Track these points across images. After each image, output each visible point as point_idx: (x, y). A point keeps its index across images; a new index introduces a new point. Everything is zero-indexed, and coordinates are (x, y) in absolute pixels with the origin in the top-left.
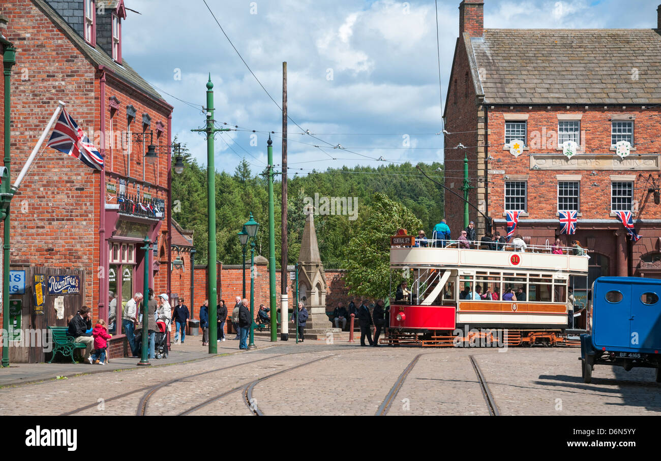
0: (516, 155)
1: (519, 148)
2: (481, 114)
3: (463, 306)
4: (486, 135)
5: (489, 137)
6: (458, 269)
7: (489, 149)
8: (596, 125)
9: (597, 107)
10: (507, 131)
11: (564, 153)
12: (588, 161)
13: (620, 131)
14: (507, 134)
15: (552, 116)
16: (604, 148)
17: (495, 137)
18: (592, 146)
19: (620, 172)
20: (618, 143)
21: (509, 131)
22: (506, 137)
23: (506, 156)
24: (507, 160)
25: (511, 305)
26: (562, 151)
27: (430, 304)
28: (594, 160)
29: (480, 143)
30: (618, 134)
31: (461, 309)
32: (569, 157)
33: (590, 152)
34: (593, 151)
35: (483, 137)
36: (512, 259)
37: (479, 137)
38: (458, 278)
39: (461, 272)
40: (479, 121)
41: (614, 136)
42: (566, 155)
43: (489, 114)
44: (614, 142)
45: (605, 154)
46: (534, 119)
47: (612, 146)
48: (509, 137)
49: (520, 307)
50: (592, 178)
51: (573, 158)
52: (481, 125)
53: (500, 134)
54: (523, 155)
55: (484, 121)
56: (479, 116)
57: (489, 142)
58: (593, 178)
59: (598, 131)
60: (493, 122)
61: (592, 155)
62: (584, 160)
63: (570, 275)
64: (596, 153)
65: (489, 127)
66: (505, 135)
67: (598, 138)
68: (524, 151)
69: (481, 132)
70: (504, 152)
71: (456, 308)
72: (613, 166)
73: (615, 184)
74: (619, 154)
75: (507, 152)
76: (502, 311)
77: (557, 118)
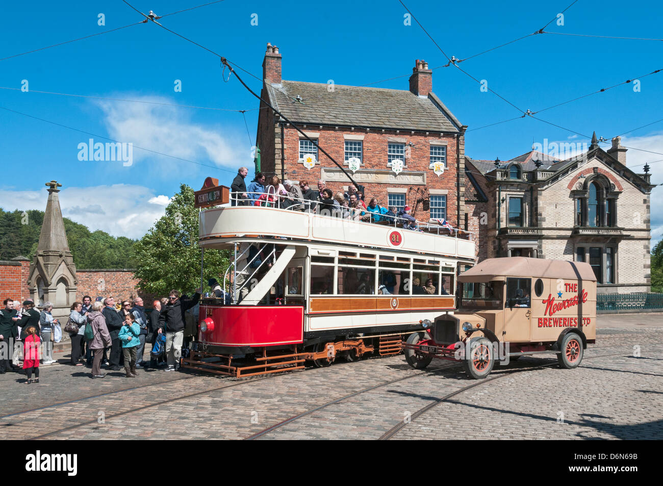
0: (309, 168)
1: (311, 161)
2: (278, 130)
3: (317, 304)
4: (283, 149)
5: (285, 151)
6: (310, 246)
7: (285, 161)
8: (376, 145)
9: (377, 130)
10: (301, 147)
11: (350, 168)
12: (369, 175)
13: (394, 152)
14: (301, 150)
15: (339, 136)
16: (382, 165)
17: (290, 151)
18: (373, 163)
19: (395, 185)
20: (393, 161)
21: (303, 147)
22: (301, 152)
23: (301, 168)
24: (302, 172)
25: (390, 300)
26: (348, 166)
27: (256, 303)
28: (374, 175)
29: (277, 156)
30: (392, 154)
31: (313, 310)
32: (354, 171)
33: (371, 167)
34: (373, 167)
35: (280, 151)
36: (391, 237)
37: (276, 150)
38: (308, 260)
39: (313, 250)
40: (276, 137)
41: (390, 156)
42: (351, 169)
43: (285, 131)
44: (390, 161)
45: (383, 170)
46: (324, 137)
47: (389, 164)
48: (303, 152)
49: (402, 303)
50: (372, 190)
51: (357, 172)
52: (278, 140)
53: (295, 149)
54: (315, 168)
55: (280, 136)
56: (276, 132)
57: (285, 156)
58: (374, 190)
59: (377, 151)
60: (289, 138)
61: (373, 170)
62: (366, 174)
63: (458, 263)
64: (376, 169)
65: (285, 142)
66: (299, 151)
67: (377, 156)
68: (316, 164)
69: (278, 146)
70: (299, 165)
71: (305, 308)
72: (390, 181)
73: (391, 195)
74: (394, 171)
75: (301, 165)
76: (378, 310)
77: (343, 137)
